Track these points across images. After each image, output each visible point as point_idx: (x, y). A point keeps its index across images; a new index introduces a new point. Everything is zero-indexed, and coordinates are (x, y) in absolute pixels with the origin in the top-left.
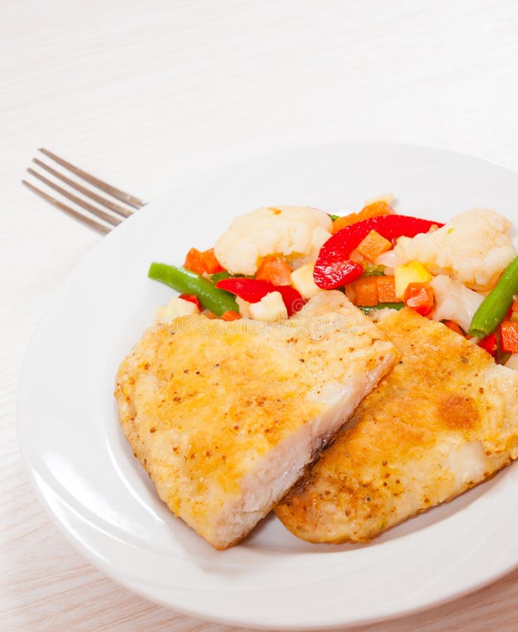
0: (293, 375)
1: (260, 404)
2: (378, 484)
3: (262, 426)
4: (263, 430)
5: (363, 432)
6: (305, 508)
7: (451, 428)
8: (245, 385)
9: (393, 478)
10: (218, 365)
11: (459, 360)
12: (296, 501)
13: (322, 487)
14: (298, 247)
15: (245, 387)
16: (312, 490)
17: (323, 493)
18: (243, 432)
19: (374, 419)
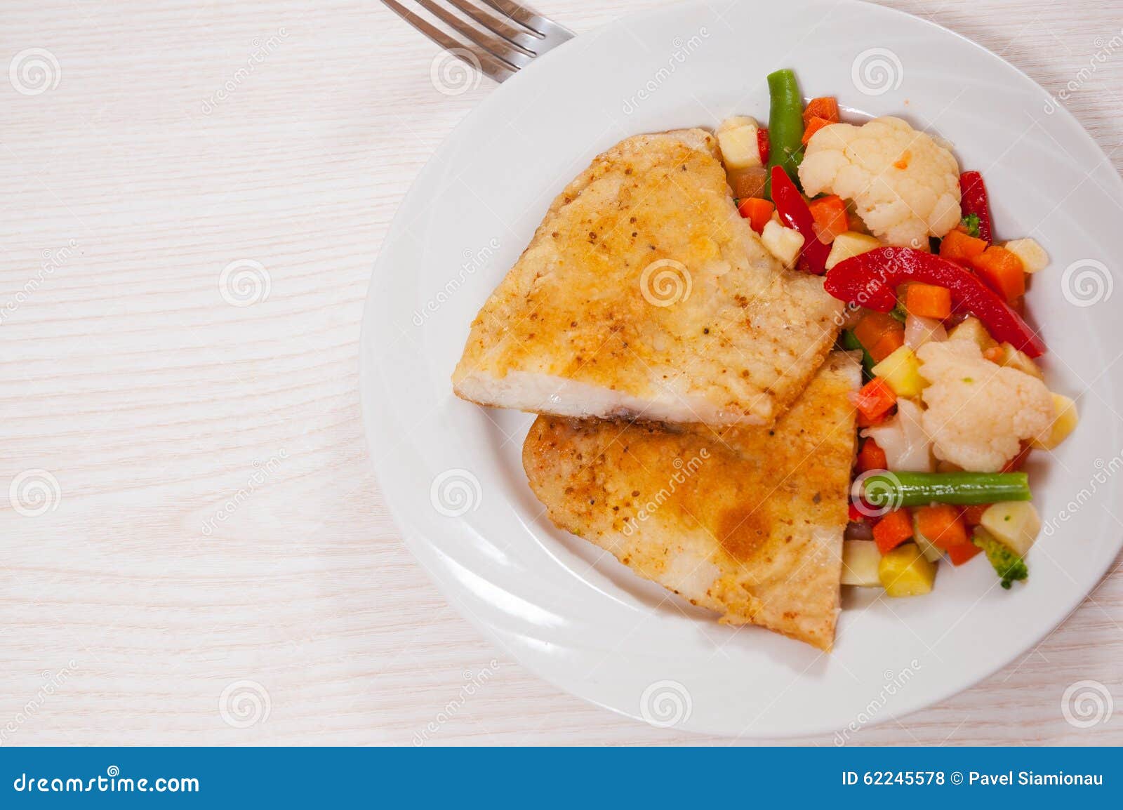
0: (677, 335)
1: (613, 329)
2: (612, 502)
3: (583, 350)
4: (578, 353)
5: (663, 448)
6: (553, 445)
7: (718, 536)
8: (634, 296)
9: (626, 512)
10: (653, 248)
11: (814, 492)
12: (558, 431)
13: (584, 446)
14: (872, 220)
15: (630, 297)
16: (577, 440)
17: (578, 452)
18: (571, 334)
19: (684, 450)
